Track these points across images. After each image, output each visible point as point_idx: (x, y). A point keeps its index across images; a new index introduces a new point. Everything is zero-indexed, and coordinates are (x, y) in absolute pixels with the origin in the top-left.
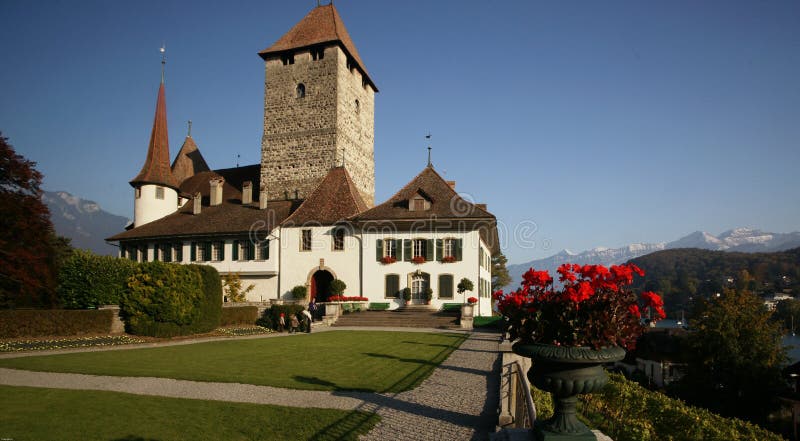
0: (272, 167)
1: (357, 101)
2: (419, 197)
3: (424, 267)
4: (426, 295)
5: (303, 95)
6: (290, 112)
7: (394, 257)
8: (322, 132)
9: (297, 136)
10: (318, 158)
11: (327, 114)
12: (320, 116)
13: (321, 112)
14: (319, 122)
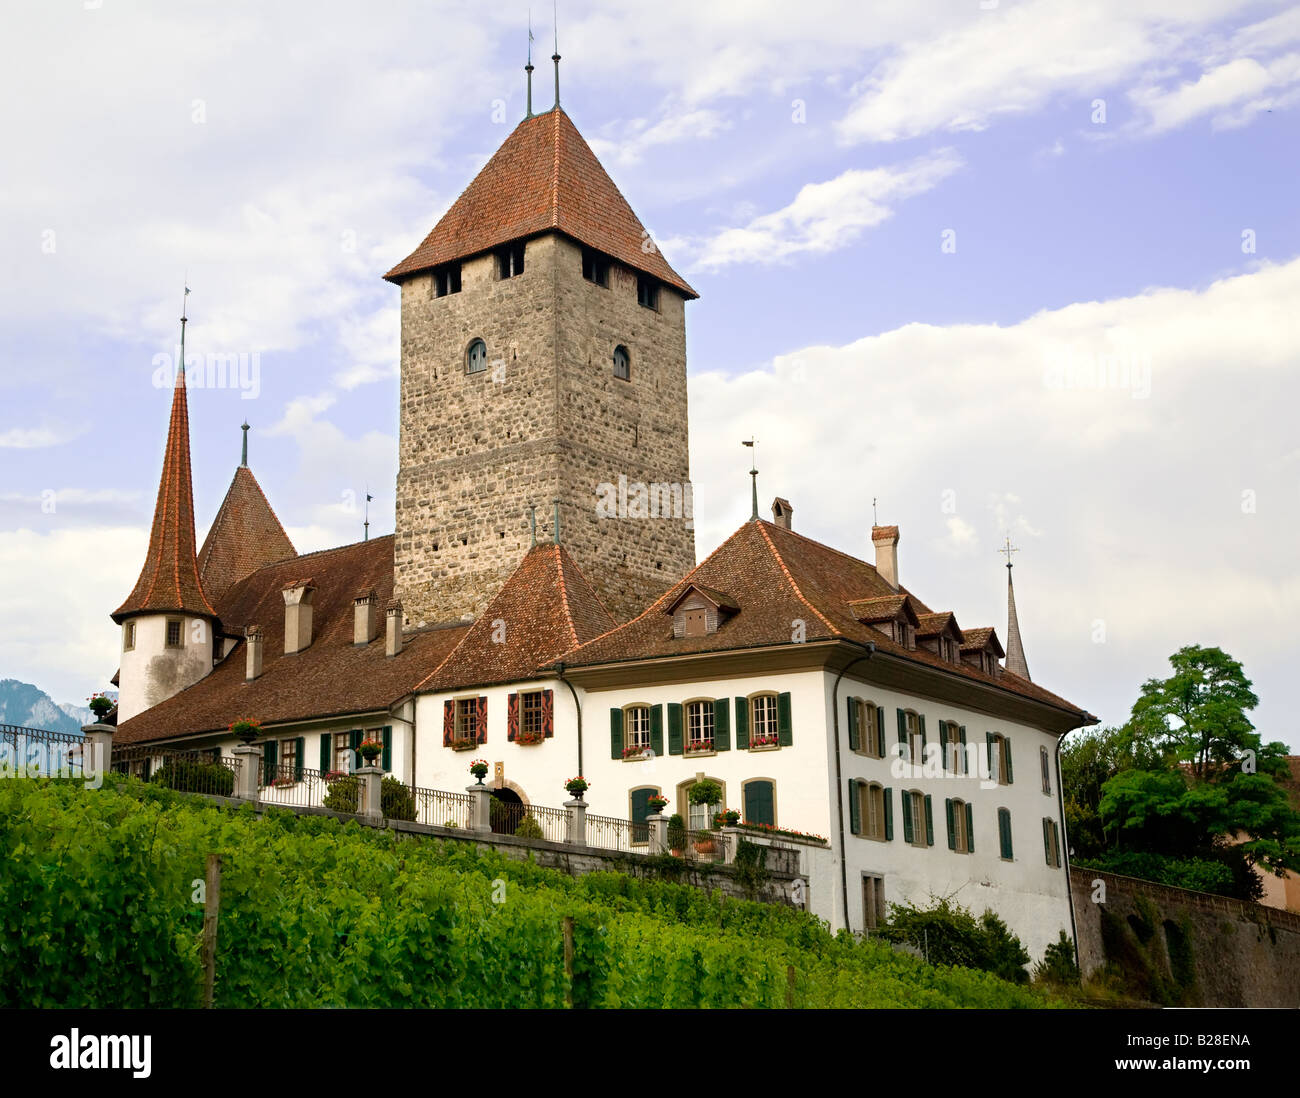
0: (419, 546)
1: (622, 351)
2: (697, 605)
3: (712, 767)
5: (483, 365)
6: (455, 409)
7: (648, 745)
8: (526, 452)
9: (468, 464)
10: (518, 516)
11: (535, 406)
12: (522, 412)
13: (523, 403)
14: (518, 427)
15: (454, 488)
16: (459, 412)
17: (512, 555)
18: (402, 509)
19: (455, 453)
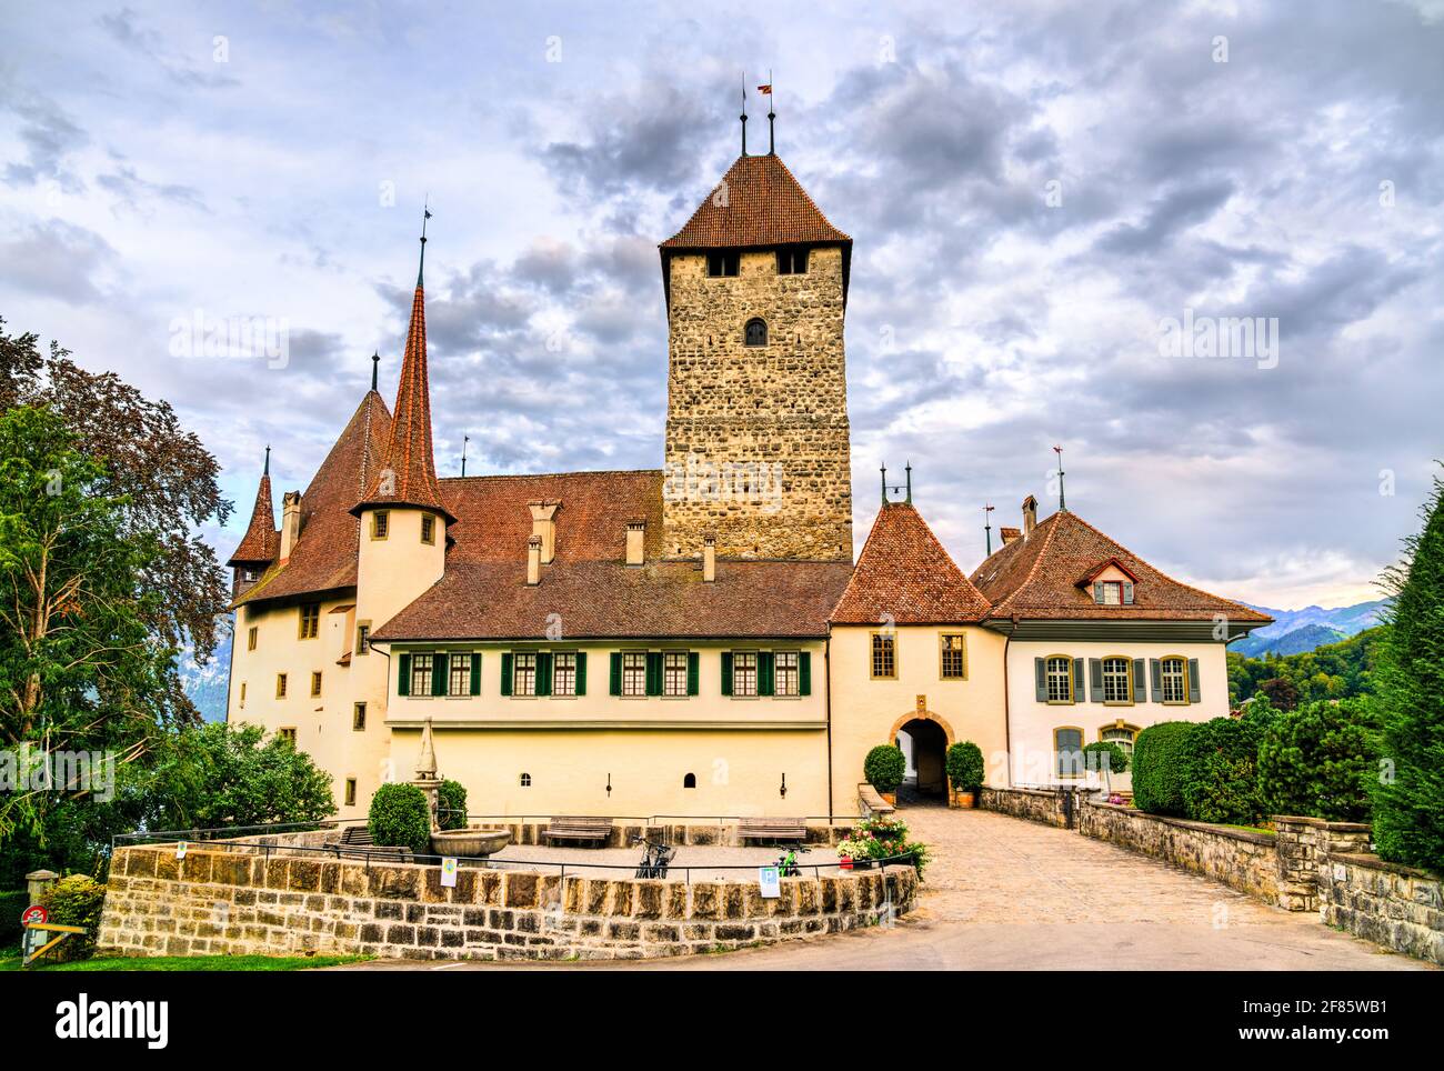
2: (1114, 576)
3: (1130, 716)
5: (762, 342)
6: (733, 374)
8: (814, 422)
10: (808, 475)
11: (822, 386)
12: (808, 389)
13: (809, 381)
14: (804, 401)
15: (732, 441)
16: (737, 377)
17: (800, 507)
18: (673, 451)
19: (733, 413)
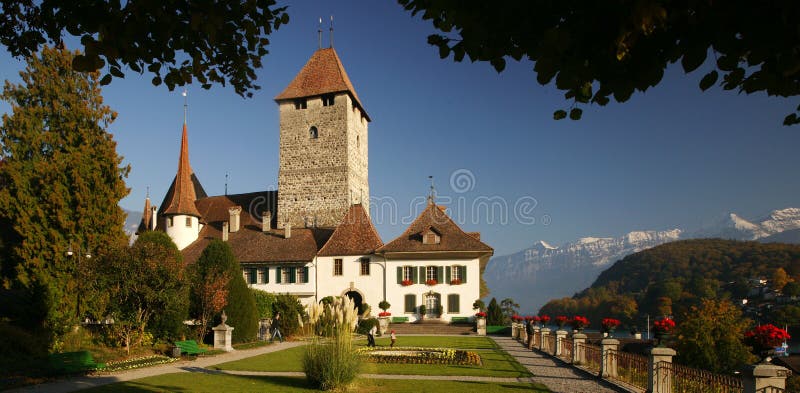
0: (288, 199)
1: (358, 137)
2: (432, 233)
3: (436, 289)
4: (438, 311)
5: (316, 136)
6: (304, 151)
7: (411, 280)
8: (335, 170)
9: (312, 172)
10: (332, 192)
11: (338, 154)
12: (333, 156)
13: (333, 152)
14: (331, 160)
15: (303, 179)
17: (328, 205)
19: (304, 167)
